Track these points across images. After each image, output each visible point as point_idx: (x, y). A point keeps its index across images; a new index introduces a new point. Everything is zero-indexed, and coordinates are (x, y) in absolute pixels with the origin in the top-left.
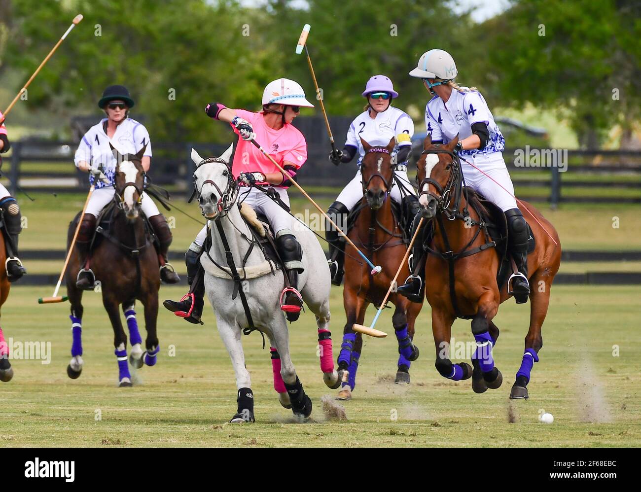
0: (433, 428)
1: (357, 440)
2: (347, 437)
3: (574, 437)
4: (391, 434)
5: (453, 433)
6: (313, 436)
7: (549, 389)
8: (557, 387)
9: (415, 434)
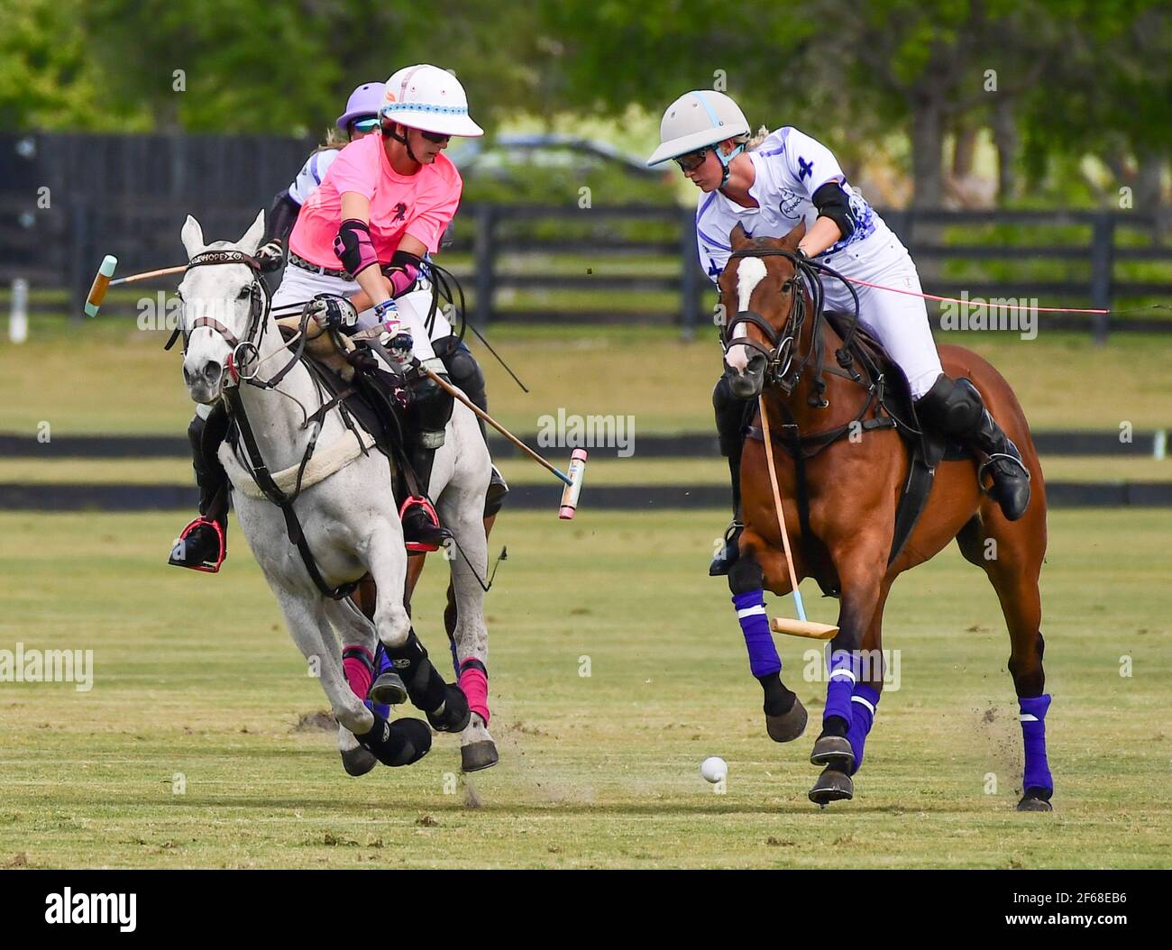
0: (421, 830)
1: (252, 856)
2: (230, 850)
3: (735, 848)
4: (327, 843)
5: (465, 841)
6: (153, 847)
7: (677, 743)
8: (696, 738)
9: (381, 842)
